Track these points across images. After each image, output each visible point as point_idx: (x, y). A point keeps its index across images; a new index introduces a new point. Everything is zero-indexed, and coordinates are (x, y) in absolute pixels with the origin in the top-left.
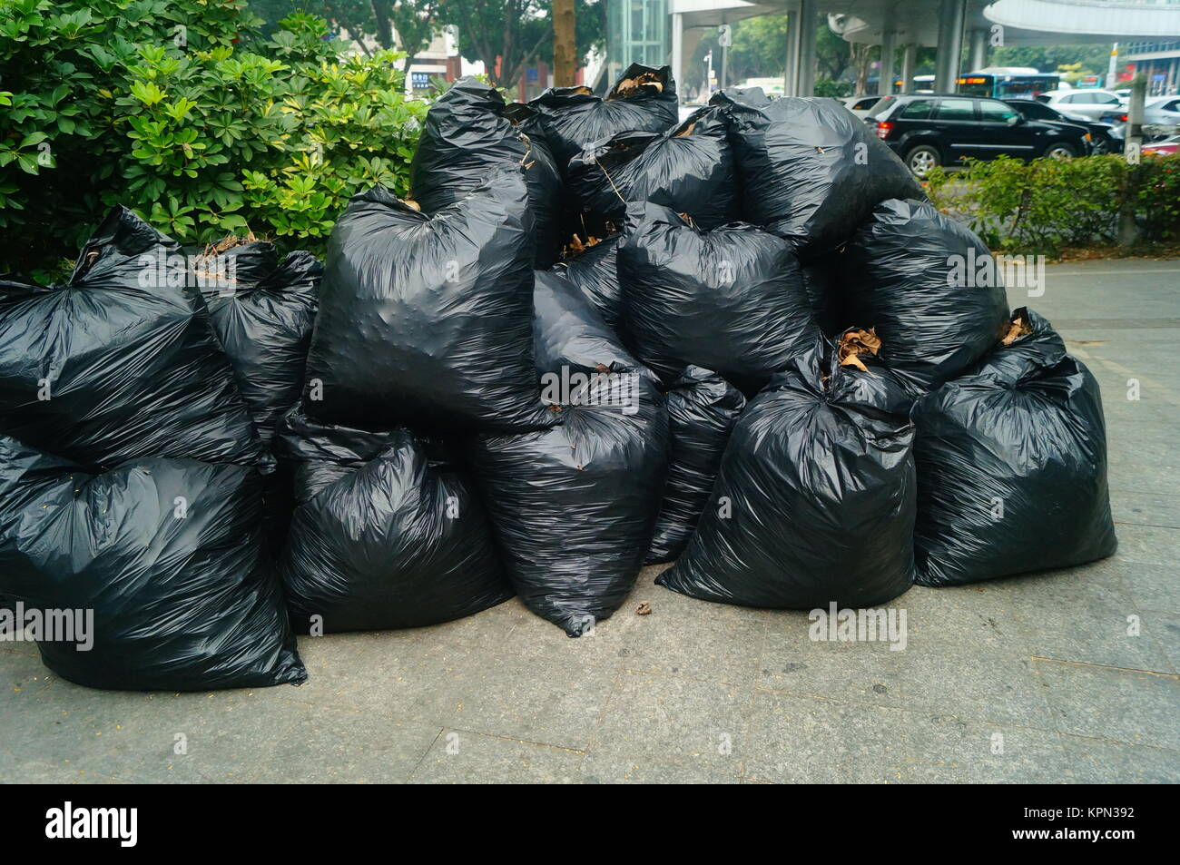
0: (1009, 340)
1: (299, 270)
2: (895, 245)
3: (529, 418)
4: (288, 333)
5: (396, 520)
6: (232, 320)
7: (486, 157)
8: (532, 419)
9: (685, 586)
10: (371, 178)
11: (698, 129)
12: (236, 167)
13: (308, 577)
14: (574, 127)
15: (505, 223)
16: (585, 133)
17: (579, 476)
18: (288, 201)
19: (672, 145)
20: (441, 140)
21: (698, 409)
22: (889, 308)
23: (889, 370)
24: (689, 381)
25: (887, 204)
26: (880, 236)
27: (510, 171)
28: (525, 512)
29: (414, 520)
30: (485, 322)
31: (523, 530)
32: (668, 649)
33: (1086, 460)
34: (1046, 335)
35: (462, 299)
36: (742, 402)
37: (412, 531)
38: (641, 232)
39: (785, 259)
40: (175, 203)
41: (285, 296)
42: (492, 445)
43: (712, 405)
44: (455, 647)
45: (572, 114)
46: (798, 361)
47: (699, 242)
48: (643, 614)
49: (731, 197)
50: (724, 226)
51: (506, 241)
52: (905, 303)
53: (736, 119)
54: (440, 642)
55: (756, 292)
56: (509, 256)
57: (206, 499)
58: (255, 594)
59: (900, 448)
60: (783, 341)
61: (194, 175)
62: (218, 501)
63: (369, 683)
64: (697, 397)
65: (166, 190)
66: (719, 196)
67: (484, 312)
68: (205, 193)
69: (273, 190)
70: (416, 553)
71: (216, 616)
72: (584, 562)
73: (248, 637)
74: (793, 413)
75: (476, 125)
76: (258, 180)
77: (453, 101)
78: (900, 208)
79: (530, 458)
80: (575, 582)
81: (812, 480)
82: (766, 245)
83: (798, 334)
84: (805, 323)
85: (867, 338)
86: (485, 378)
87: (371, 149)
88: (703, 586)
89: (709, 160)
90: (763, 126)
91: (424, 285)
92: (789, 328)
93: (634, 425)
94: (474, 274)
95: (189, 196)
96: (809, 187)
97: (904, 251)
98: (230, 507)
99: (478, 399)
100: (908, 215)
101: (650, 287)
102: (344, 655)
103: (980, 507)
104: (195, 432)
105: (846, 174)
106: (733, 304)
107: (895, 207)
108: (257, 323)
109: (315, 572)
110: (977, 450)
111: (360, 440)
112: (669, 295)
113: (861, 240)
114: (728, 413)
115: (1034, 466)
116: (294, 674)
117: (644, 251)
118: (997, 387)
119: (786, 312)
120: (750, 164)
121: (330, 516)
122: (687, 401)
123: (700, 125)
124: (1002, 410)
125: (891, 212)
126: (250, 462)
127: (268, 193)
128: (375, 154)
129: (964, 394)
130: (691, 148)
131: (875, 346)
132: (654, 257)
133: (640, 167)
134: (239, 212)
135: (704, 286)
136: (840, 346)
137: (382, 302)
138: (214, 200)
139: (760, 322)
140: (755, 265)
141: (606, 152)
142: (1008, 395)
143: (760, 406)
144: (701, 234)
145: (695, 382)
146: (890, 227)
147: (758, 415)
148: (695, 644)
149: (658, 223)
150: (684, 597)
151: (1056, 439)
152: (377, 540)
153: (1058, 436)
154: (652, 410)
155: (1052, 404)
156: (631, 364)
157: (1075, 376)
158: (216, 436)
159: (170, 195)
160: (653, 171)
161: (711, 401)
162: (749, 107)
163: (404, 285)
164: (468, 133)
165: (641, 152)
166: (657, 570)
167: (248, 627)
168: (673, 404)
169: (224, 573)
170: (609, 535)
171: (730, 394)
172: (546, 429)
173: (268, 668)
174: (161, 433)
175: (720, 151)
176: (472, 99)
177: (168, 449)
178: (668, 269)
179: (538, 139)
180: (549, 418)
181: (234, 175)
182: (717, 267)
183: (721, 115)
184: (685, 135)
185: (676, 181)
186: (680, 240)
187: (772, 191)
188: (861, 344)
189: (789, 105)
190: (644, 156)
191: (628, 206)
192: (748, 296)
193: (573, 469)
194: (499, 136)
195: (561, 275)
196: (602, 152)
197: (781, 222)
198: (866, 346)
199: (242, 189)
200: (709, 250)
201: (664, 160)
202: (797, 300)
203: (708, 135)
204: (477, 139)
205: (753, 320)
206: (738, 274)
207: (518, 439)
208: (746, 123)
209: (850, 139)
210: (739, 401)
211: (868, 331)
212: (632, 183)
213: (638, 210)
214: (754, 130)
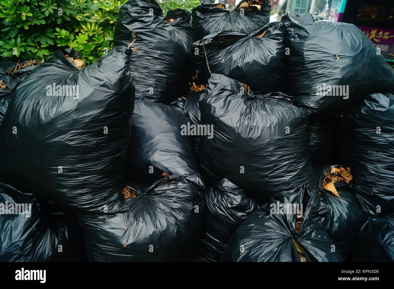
3: (101, 208)
7: (144, 37)
11: (267, 35)
12: (52, 26)
14: (211, 25)
15: (102, 86)
16: (216, 28)
19: (251, 42)
20: (122, 25)
21: (222, 207)
22: (362, 159)
23: (355, 195)
24: (221, 188)
25: (374, 95)
26: (365, 115)
27: (120, 51)
35: (61, 133)
36: (250, 208)
38: (212, 93)
40: (20, 40)
43: (230, 208)
45: (211, 17)
47: (243, 106)
50: (268, 95)
51: (101, 97)
52: (373, 158)
53: (291, 31)
55: (271, 144)
60: (284, 177)
61: (27, 28)
64: (223, 201)
66: (272, 75)
67: (75, 142)
75: (141, 19)
76: (64, 33)
78: (383, 100)
82: (287, 113)
83: (294, 173)
84: (301, 167)
85: (344, 173)
89: (269, 54)
90: (305, 38)
92: (290, 169)
93: (174, 216)
94: (72, 117)
96: (324, 79)
99: (64, 194)
100: (387, 106)
105: (351, 73)
107: (380, 99)
111: (16, 195)
114: (240, 214)
117: (209, 106)
119: (289, 159)
122: (218, 200)
123: (269, 32)
125: (376, 101)
127: (67, 40)
130: (261, 45)
132: (214, 111)
133: (230, 52)
135: (239, 134)
136: (326, 176)
139: (272, 162)
140: (275, 127)
141: (210, 42)
143: (252, 225)
145: (225, 190)
146: (373, 111)
149: (223, 90)
156: (188, 173)
159: (19, 36)
160: (235, 56)
162: (300, 25)
164: (136, 23)
165: (232, 43)
171: (242, 204)
172: (112, 215)
175: (277, 49)
178: (220, 120)
179: (187, 29)
180: (116, 208)
181: (53, 30)
182: (250, 124)
183: (283, 28)
184: (260, 36)
185: (247, 63)
186: (233, 102)
187: (302, 77)
188: (339, 175)
189: (324, 27)
190: (234, 46)
191: (212, 76)
192: (266, 146)
193: (121, 245)
194: (153, 26)
195: (181, 104)
196: (208, 42)
197: (303, 97)
198: (342, 177)
199: (54, 37)
200: (247, 113)
201: (244, 49)
202: (300, 151)
203: (272, 38)
204: (141, 27)
205: (266, 161)
206: (262, 131)
207: (96, 218)
208: (295, 34)
209: (359, 52)
210: (248, 207)
211: (346, 170)
212: (223, 61)
213: (215, 79)
214: (299, 39)
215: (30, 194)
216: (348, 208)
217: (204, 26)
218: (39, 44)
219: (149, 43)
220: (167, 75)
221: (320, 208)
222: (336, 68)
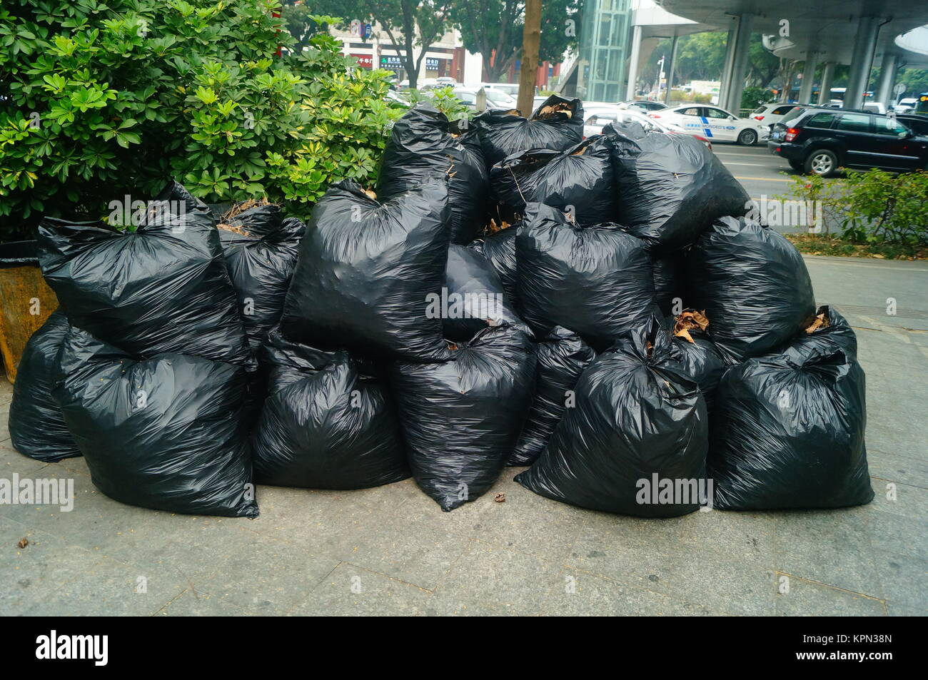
0: (811, 330)
1: (290, 231)
2: (725, 251)
3: (431, 354)
4: (277, 274)
5: (330, 416)
6: (241, 263)
7: (431, 161)
8: (433, 355)
9: (533, 485)
10: (356, 163)
11: (588, 152)
12: (262, 149)
13: (268, 446)
14: (503, 139)
15: (429, 216)
16: (511, 143)
17: (461, 398)
18: (295, 175)
19: (569, 162)
20: (401, 146)
21: (559, 359)
22: (717, 297)
23: (713, 343)
24: (554, 337)
25: (723, 219)
26: (715, 243)
27: (438, 178)
28: (423, 419)
29: (343, 416)
30: (407, 283)
31: (420, 431)
32: (509, 529)
33: (843, 429)
34: (840, 329)
35: (391, 267)
36: (592, 357)
37: (340, 424)
38: (533, 225)
39: (637, 255)
40: (217, 171)
41: (279, 248)
42: (403, 370)
43: (569, 357)
44: (362, 507)
45: (503, 129)
46: (633, 332)
47: (573, 237)
48: (499, 502)
49: (608, 203)
50: (598, 225)
51: (428, 228)
52: (729, 294)
53: (617, 146)
54: (353, 502)
55: (610, 278)
56: (429, 239)
57: (206, 386)
58: (231, 453)
59: (686, 407)
60: (627, 315)
61: (232, 153)
62: (214, 388)
63: (299, 524)
64: (559, 350)
65: (213, 161)
66: (599, 202)
67: (406, 277)
68: (239, 166)
69: (286, 166)
70: (341, 439)
71: (203, 465)
72: (460, 459)
73: (222, 482)
74: (619, 371)
75: (426, 137)
76: (277, 159)
77: (412, 118)
78: (732, 223)
79: (429, 381)
80: (452, 472)
81: (623, 422)
82: (624, 243)
83: (640, 311)
84: (646, 304)
85: (698, 318)
86: (402, 323)
87: (359, 142)
88: (545, 487)
89: (594, 175)
90: (636, 154)
91: (367, 254)
92: (634, 306)
93: (509, 366)
94: (402, 250)
95: (228, 167)
96: (664, 202)
97: (732, 256)
98: (221, 393)
99: (395, 337)
100: (737, 230)
101: (534, 266)
102: (286, 502)
103: (759, 455)
104: (205, 339)
105: (694, 195)
106: (592, 285)
107: (729, 222)
108: (257, 266)
109: (273, 444)
110: (762, 412)
111: (314, 355)
112: (548, 273)
113: (701, 244)
114: (580, 364)
115: (802, 429)
116: (250, 511)
117: (533, 240)
118: (788, 366)
119: (632, 294)
120: (624, 180)
121: (287, 407)
122: (552, 352)
123: (590, 148)
124: (785, 385)
125: (726, 226)
126: (240, 363)
127: (282, 169)
128: (362, 145)
129: (760, 369)
130: (582, 165)
131: (704, 324)
132: (540, 245)
133: (542, 176)
134: (260, 182)
135: (573, 269)
136: (676, 323)
137: (338, 264)
138: (244, 172)
139: (612, 299)
140: (613, 258)
141: (518, 163)
142: (793, 374)
143: (600, 362)
144: (576, 231)
145: (559, 338)
146: (724, 237)
147: (597, 369)
148: (530, 528)
149: (546, 220)
150: (532, 493)
151: (822, 412)
152: (315, 427)
153: (824, 409)
154: (523, 356)
155: (824, 385)
156: (514, 321)
157: (844, 366)
158: (218, 342)
159: (215, 165)
160: (551, 180)
161: (568, 354)
162: (628, 138)
163: (353, 253)
164: (420, 143)
165: (545, 164)
166: (518, 471)
167: (223, 476)
168: (541, 352)
169: (212, 436)
170: (481, 442)
171: (583, 350)
172: (443, 362)
173: (233, 505)
174: (182, 337)
175: (603, 169)
176: (425, 118)
177: (187, 349)
178: (548, 255)
179: (474, 147)
180: (446, 355)
181: (260, 154)
182: (584, 257)
183: (608, 142)
184: (580, 154)
185: (567, 189)
186: (561, 234)
187: (637, 202)
188: (693, 322)
189: (657, 140)
190: (547, 167)
191: (527, 205)
192: (604, 280)
193: (458, 393)
194: (442, 146)
195: (478, 249)
196: (515, 163)
197: (641, 226)
198: (697, 323)
199: (265, 165)
200: (580, 244)
201: (561, 172)
202: (643, 286)
203: (595, 156)
204: (426, 147)
205: (606, 298)
206: (599, 263)
207: (422, 367)
208: (624, 150)
209: (701, 168)
210: (589, 355)
211: (700, 313)
212: (535, 187)
213: (534, 209)
214: (629, 156)
215: (334, 353)
216: (706, 354)
217: (493, 142)
218: (244, 176)
219: (438, 167)
220: (461, 208)
221: (673, 350)
222: (676, 188)
